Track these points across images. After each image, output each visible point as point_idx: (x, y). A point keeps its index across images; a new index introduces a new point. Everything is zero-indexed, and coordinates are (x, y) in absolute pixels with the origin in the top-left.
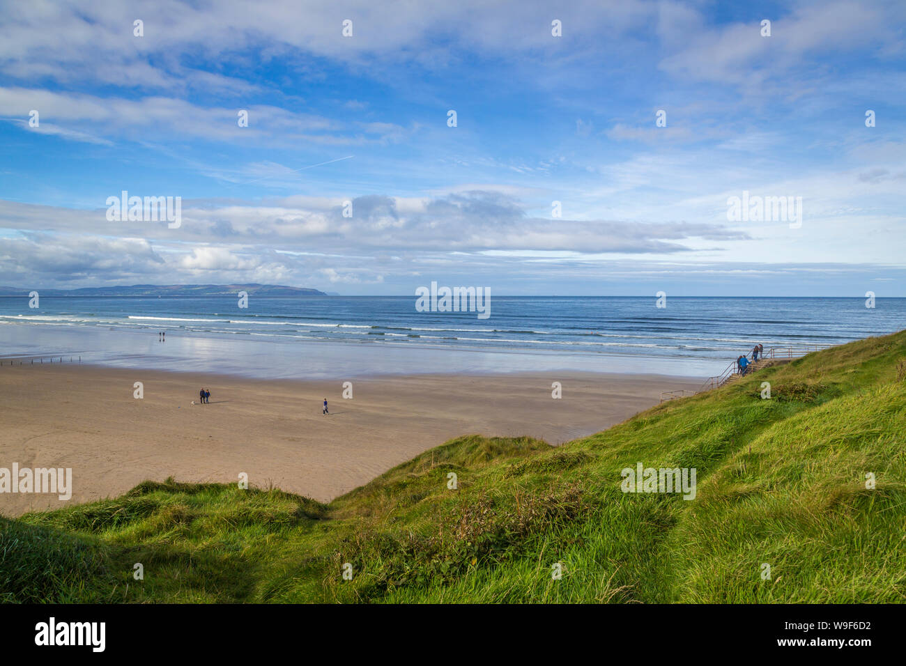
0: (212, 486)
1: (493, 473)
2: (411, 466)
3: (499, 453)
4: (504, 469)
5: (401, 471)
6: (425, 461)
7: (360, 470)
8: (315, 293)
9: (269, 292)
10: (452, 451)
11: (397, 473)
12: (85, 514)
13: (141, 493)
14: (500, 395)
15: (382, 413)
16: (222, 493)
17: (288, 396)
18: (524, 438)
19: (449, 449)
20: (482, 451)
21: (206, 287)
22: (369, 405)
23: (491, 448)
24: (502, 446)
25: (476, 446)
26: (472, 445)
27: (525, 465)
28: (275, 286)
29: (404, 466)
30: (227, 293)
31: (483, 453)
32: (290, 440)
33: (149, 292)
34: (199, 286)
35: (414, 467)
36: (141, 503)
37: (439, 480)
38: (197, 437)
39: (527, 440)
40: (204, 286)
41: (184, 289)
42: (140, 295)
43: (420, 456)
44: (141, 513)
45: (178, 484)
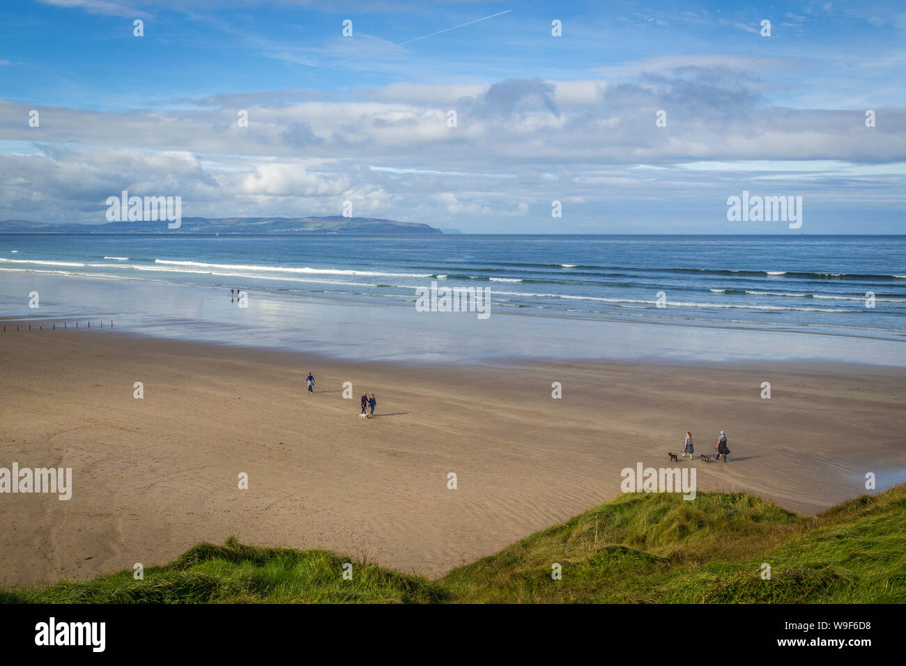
0: (287, 553)
1: (686, 587)
2: (565, 533)
3: (701, 525)
4: (705, 582)
5: (549, 539)
6: (586, 528)
7: (490, 506)
8: (425, 230)
9: (360, 229)
10: (627, 514)
11: (543, 541)
12: (129, 593)
13: (197, 559)
14: (708, 399)
15: (522, 419)
16: (300, 565)
17: (387, 387)
18: (741, 495)
19: (622, 511)
20: (672, 521)
21: (272, 221)
22: (502, 405)
23: (688, 517)
24: (705, 510)
25: (664, 511)
26: (659, 507)
27: (737, 583)
28: (367, 220)
29: (553, 532)
30: (301, 229)
31: (674, 525)
32: (390, 455)
33: (197, 229)
34: (264, 219)
35: (569, 535)
36: (197, 580)
37: (605, 572)
38: (263, 443)
39: (746, 499)
40: (270, 219)
41: (243, 224)
42: (186, 233)
43: (579, 517)
44: (198, 595)
45: (242, 547)
